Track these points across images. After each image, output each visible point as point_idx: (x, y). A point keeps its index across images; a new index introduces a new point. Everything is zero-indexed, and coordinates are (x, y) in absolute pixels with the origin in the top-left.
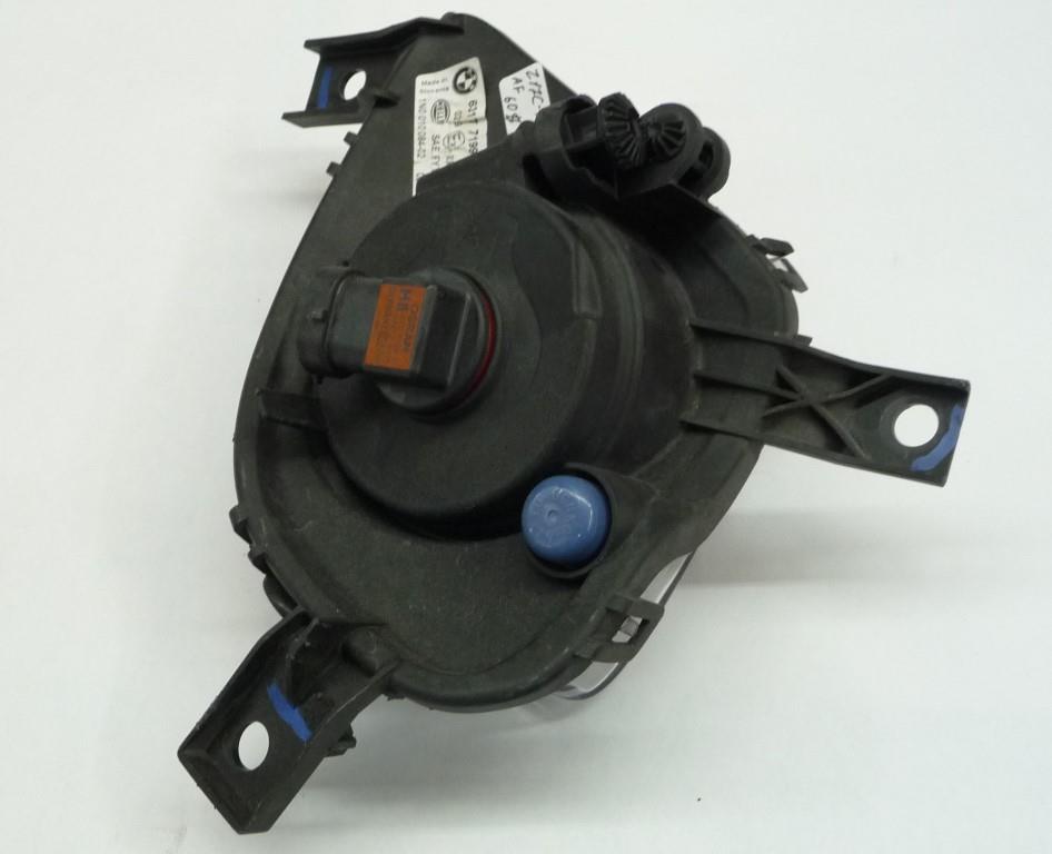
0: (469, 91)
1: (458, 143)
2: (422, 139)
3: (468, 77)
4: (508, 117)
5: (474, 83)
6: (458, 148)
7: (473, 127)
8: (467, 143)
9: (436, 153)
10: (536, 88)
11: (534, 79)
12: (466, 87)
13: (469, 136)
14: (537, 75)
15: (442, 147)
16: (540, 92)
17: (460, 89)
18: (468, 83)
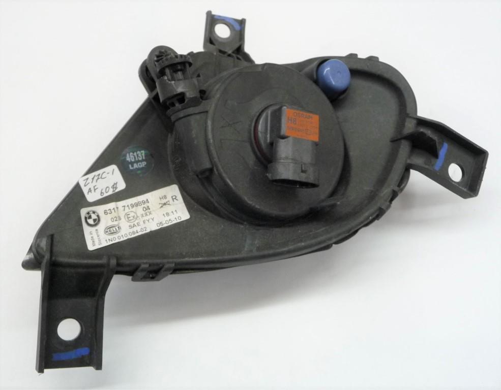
0: (98, 216)
1: (132, 214)
2: (134, 233)
3: (90, 217)
4: (113, 191)
5: (94, 212)
6: (135, 213)
7: (121, 209)
8: (131, 210)
9: (142, 223)
10: (96, 178)
11: (90, 180)
12: (96, 217)
13: (127, 210)
14: (87, 179)
15: (137, 221)
16: (99, 175)
17: (97, 221)
18: (94, 216)
